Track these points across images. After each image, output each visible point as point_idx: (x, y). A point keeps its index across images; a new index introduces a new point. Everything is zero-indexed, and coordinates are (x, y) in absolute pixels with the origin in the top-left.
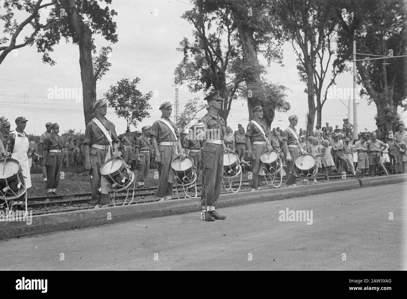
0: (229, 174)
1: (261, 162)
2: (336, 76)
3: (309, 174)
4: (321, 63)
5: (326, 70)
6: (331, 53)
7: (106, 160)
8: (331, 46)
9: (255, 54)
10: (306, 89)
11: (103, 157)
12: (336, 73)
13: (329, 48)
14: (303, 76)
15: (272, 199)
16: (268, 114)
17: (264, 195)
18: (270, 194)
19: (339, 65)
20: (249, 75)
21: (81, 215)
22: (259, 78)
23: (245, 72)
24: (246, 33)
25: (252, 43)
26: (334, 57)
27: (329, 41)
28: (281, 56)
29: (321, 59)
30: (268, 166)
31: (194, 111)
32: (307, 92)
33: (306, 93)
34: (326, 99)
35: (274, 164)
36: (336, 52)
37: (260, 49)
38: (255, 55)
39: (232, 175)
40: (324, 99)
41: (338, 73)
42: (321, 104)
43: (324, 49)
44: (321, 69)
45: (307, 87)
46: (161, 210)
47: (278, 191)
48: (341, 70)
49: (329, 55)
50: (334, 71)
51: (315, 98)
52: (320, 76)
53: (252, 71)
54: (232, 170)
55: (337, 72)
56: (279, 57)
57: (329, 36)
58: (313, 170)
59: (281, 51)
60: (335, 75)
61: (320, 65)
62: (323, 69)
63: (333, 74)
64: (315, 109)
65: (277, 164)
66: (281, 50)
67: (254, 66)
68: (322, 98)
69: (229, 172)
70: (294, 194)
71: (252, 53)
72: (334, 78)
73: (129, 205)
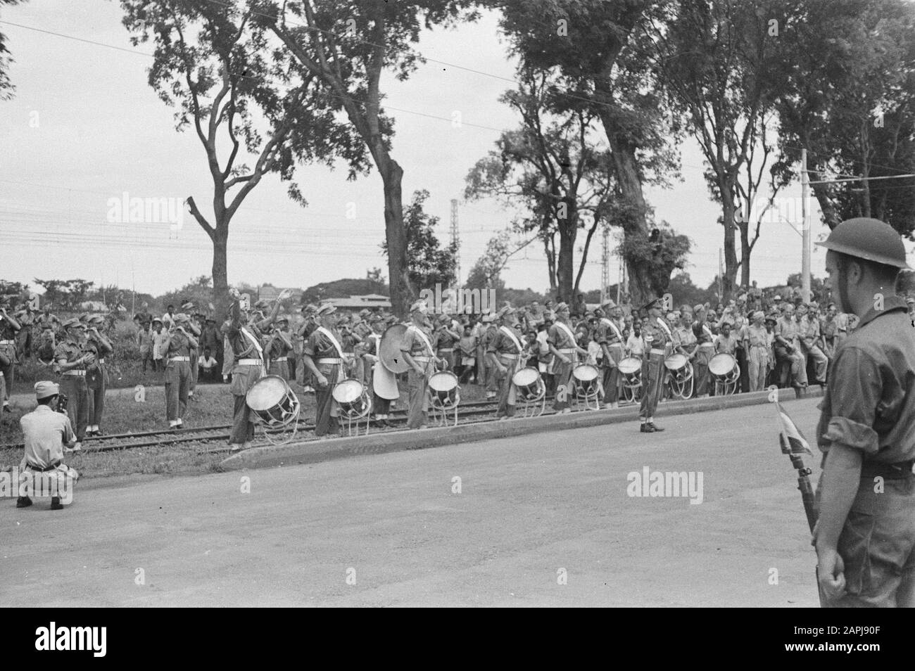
0: (631, 383)
1: (666, 368)
2: (778, 193)
3: (727, 379)
4: (749, 169)
5: (759, 181)
6: (767, 151)
7: (516, 370)
8: (767, 137)
9: (638, 184)
10: (721, 217)
11: (513, 366)
12: (776, 187)
13: (764, 140)
14: (716, 193)
15: (681, 412)
16: (660, 282)
17: (671, 408)
18: (678, 407)
19: (782, 172)
20: (630, 221)
21: (501, 426)
22: (646, 225)
23: (623, 214)
24: (624, 151)
25: (633, 168)
26: (773, 159)
27: (763, 127)
28: (678, 165)
29: (749, 163)
30: (674, 372)
31: (503, 253)
32: (723, 223)
33: (720, 224)
34: (758, 235)
35: (682, 370)
36: (776, 148)
37: (647, 177)
38: (638, 187)
39: (635, 384)
40: (754, 237)
41: (781, 187)
42: (750, 245)
43: (755, 141)
44: (748, 180)
45: (722, 214)
46: (567, 422)
47: (688, 404)
48: (785, 182)
49: (764, 153)
50: (772, 184)
51: (738, 234)
52: (747, 195)
53: (633, 214)
54: (635, 378)
55: (780, 184)
56: (674, 166)
57: (763, 118)
58: (732, 374)
59: (678, 156)
60: (776, 190)
61: (747, 173)
62: (753, 180)
63: (772, 188)
64: (737, 266)
65: (686, 370)
66: (677, 152)
67: (636, 205)
68: (751, 234)
69: (632, 380)
70: (705, 407)
71: (633, 184)
72: (774, 196)
73: (531, 417)
